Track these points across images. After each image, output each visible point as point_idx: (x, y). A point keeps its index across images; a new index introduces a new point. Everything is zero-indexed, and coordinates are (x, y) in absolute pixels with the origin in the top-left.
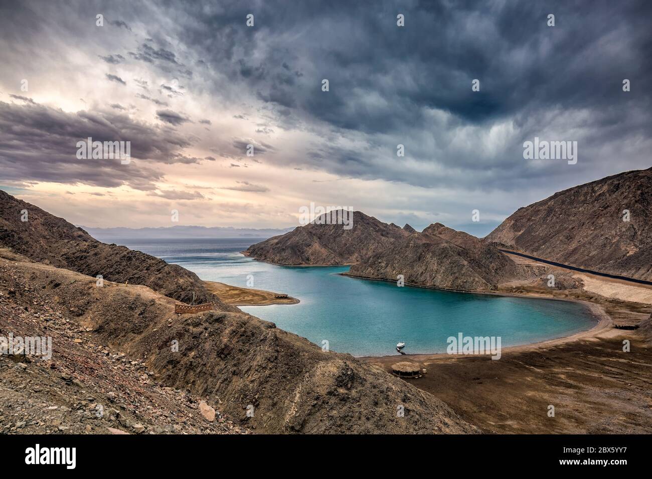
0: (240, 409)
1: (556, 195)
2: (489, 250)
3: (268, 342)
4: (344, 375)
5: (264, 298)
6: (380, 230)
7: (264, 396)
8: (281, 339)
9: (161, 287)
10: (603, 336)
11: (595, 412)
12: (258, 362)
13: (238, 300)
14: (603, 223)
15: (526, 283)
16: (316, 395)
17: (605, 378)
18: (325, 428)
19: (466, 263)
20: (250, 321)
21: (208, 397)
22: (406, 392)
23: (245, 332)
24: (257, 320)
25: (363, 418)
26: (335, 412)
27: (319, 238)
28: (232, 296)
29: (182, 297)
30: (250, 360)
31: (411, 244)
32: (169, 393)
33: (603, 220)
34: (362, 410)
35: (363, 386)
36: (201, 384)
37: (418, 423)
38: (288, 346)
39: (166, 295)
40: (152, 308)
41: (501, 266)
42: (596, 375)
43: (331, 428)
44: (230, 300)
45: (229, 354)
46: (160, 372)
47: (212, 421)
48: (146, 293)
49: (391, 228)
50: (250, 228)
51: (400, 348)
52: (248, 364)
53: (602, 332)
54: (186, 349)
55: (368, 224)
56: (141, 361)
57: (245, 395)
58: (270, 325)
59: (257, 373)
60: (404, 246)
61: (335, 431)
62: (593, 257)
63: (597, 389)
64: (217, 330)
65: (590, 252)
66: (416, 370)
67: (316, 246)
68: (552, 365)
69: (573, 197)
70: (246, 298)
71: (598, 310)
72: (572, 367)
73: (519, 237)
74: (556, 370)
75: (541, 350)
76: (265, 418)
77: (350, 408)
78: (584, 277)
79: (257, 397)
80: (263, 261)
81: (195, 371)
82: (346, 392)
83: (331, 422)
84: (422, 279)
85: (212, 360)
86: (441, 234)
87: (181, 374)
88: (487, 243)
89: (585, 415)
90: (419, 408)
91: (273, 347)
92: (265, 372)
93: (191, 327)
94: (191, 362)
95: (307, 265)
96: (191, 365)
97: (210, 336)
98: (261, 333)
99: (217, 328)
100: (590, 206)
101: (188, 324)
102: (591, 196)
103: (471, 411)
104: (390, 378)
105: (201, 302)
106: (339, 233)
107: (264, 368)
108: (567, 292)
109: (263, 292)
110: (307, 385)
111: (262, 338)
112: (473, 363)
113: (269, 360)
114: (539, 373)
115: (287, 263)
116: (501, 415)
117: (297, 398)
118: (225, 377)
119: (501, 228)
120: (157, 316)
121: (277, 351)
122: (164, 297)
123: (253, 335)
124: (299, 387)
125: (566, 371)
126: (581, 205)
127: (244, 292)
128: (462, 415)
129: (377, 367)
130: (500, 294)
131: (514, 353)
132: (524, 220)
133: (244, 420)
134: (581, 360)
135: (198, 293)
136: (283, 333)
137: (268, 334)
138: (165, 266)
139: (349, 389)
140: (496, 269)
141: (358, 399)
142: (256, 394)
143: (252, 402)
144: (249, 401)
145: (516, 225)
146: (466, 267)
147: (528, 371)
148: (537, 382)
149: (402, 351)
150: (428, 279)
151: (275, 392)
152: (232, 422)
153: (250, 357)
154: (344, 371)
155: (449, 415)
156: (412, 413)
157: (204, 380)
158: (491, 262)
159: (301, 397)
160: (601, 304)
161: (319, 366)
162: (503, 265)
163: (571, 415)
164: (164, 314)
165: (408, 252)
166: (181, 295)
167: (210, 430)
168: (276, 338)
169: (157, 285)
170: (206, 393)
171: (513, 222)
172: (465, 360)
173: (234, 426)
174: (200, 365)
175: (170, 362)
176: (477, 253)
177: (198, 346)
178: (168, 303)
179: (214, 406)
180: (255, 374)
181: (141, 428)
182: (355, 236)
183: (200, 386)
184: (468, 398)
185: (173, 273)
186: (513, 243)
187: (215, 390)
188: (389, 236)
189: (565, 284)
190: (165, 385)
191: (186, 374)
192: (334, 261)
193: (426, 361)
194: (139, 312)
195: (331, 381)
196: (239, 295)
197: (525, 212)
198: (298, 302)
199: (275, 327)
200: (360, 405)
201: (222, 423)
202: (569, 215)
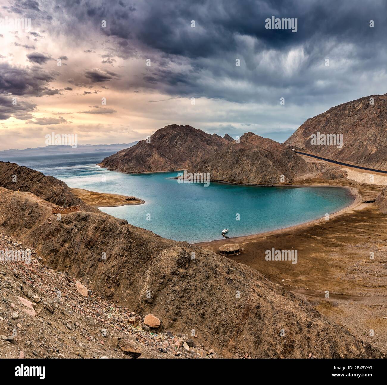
0: (106, 288)
1: (332, 109)
2: (288, 152)
3: (122, 236)
4: (183, 258)
5: (117, 201)
6: (206, 140)
7: (123, 278)
8: (132, 233)
9: (41, 193)
10: (357, 209)
11: (351, 260)
12: (116, 251)
13: (97, 202)
14: (359, 131)
15: (312, 176)
16: (162, 275)
17: (357, 237)
18: (170, 299)
19: (271, 163)
20: (108, 219)
21: (81, 278)
22: (229, 267)
23: (105, 228)
24: (113, 218)
25: (199, 290)
26: (177, 287)
27: (158, 149)
28: (93, 200)
29: (57, 201)
30: (110, 250)
31: (230, 150)
32: (54, 274)
33: (359, 129)
34: (198, 283)
35: (197, 265)
36: (76, 268)
37: (238, 288)
38: (139, 239)
39: (45, 200)
40: (36, 210)
41: (296, 164)
42: (352, 236)
43: (175, 299)
44: (91, 203)
45: (94, 245)
46: (46, 258)
47: (86, 296)
48: (31, 198)
49: (214, 138)
50: (103, 144)
51: (225, 233)
52: (109, 253)
53: (356, 207)
54: (62, 241)
55: (196, 135)
56: (32, 248)
57: (108, 277)
58: (123, 221)
59: (116, 260)
60: (225, 152)
61: (179, 301)
62: (353, 155)
63: (352, 245)
64: (83, 226)
65: (351, 152)
66: (237, 249)
67: (156, 156)
68: (327, 233)
69: (342, 112)
70: (104, 201)
71: (355, 191)
72: (339, 233)
73: (307, 141)
74: (329, 236)
75: (321, 224)
76: (125, 294)
77: (189, 283)
78: (347, 169)
79: (117, 278)
80: (114, 170)
81: (70, 258)
82: (185, 271)
83: (175, 295)
84: (239, 178)
85: (82, 250)
86: (252, 141)
87: (60, 260)
88: (286, 147)
89: (345, 263)
90: (239, 277)
91: (126, 239)
92: (122, 259)
93: (65, 225)
94: (67, 251)
95: (149, 172)
96: (67, 253)
97: (79, 231)
98: (117, 228)
99: (83, 225)
100: (352, 119)
101: (62, 222)
102: (353, 111)
103: (276, 274)
104: (218, 257)
105: (71, 205)
106: (173, 144)
107: (121, 256)
108: (337, 181)
109: (116, 196)
110: (155, 268)
111: (118, 232)
112: (277, 239)
113: (125, 249)
114: (319, 240)
115: (133, 172)
116: (295, 273)
117: (148, 278)
118: (93, 263)
119: (295, 135)
120: (41, 216)
121: (130, 242)
122: (44, 201)
123: (111, 230)
124: (149, 270)
125: (335, 236)
126: (347, 117)
127: (101, 196)
128: (269, 278)
129: (208, 250)
130: (295, 186)
131: (304, 228)
132: (311, 128)
133: (109, 296)
134: (344, 227)
135: (68, 198)
136: (134, 228)
137: (122, 229)
138: (43, 177)
139: (186, 269)
140: (292, 167)
141: (194, 276)
142: (117, 276)
143: (114, 282)
144: (112, 281)
145: (306, 132)
146: (271, 166)
147: (313, 240)
148: (318, 246)
149: (226, 235)
150: (244, 177)
151: (131, 274)
152: (100, 298)
153: (109, 247)
154: (182, 255)
155: (260, 279)
156: (234, 282)
157: (77, 265)
158: (289, 162)
159: (151, 277)
160: (356, 187)
161: (163, 253)
162: (297, 163)
163: (337, 265)
164: (45, 215)
165: (228, 157)
166: (55, 199)
167: (85, 303)
168: (129, 232)
169: (38, 192)
170: (80, 275)
171: (303, 130)
172: (272, 237)
173: (102, 301)
174: (73, 254)
175: (52, 251)
176: (279, 155)
177: (71, 239)
178: (48, 205)
179: (86, 285)
180: (114, 261)
181: (38, 299)
182: (186, 146)
183: (75, 270)
184: (273, 265)
185: (49, 183)
186: (304, 146)
187: (86, 273)
188: (213, 144)
189: (337, 175)
190: (50, 268)
191: (64, 260)
192: (171, 167)
193: (244, 242)
194: (29, 213)
195: (173, 264)
196: (98, 198)
197: (311, 122)
198: (144, 202)
199: (127, 223)
200: (196, 280)
201: (94, 298)
202: (339, 125)
